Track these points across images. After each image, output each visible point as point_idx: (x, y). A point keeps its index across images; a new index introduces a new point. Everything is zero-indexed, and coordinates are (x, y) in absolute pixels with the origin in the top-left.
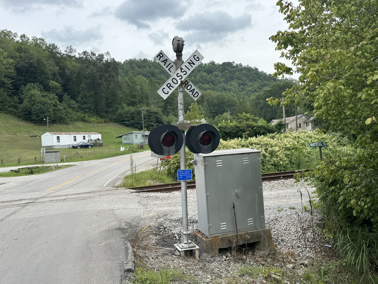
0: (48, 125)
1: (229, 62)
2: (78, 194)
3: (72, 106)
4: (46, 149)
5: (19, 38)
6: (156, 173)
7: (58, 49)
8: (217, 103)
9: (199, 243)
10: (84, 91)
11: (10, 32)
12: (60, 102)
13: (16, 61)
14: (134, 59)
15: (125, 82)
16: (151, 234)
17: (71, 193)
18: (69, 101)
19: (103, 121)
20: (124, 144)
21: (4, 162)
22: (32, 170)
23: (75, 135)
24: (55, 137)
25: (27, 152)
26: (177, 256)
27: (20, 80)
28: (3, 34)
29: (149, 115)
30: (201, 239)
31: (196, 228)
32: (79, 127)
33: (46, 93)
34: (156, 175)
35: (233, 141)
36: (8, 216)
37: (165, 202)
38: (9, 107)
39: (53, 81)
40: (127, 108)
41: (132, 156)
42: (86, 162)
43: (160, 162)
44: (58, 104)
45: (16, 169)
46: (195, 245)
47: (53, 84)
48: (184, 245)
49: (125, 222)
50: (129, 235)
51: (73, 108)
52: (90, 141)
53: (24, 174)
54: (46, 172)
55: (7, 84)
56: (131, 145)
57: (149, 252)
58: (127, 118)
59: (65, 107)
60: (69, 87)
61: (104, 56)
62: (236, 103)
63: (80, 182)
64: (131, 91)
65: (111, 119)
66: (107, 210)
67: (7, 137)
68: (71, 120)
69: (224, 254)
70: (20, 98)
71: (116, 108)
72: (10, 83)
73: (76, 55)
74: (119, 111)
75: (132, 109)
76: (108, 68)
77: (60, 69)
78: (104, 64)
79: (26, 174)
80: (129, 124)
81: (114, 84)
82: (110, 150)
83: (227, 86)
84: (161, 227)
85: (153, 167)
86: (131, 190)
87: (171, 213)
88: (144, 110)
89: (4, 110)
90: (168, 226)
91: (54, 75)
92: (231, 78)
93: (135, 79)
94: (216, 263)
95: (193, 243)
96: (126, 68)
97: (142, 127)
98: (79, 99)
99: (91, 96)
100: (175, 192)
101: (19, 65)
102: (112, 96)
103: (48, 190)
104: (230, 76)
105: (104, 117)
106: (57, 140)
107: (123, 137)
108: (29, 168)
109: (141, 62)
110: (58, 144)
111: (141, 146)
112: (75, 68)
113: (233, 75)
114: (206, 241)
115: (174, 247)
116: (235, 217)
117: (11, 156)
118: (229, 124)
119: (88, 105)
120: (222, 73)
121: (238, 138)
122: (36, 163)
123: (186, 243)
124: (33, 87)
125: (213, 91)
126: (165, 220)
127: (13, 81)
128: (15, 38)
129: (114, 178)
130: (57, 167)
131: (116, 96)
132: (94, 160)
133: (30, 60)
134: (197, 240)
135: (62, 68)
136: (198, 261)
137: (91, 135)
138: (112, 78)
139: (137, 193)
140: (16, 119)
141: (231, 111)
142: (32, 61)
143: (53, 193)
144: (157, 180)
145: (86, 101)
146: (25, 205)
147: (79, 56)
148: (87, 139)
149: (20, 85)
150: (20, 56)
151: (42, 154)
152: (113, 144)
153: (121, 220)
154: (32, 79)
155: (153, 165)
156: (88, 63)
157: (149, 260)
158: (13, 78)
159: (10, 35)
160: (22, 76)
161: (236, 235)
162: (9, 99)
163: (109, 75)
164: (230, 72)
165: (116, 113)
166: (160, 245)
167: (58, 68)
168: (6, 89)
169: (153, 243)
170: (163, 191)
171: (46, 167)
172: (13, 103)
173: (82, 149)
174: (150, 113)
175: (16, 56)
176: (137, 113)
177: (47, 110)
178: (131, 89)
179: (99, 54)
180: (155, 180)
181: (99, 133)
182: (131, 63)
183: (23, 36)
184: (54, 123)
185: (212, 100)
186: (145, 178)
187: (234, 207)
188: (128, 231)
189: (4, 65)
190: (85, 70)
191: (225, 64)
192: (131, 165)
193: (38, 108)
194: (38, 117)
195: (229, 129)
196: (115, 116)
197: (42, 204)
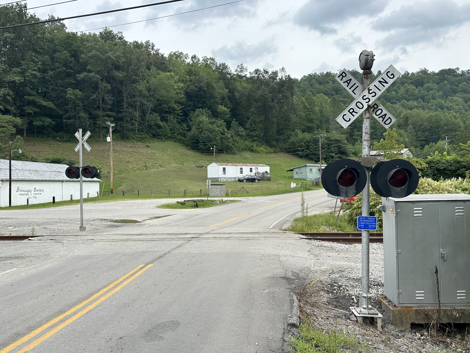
0: (214, 155)
1: (450, 70)
2: (242, 233)
3: (240, 133)
4: (211, 181)
5: (189, 59)
6: (334, 217)
7: (228, 69)
8: (429, 127)
9: (384, 311)
10: (254, 117)
11: (181, 53)
12: (228, 130)
13: (186, 85)
14: (314, 74)
15: (301, 103)
16: (322, 290)
17: (235, 232)
18: (237, 128)
19: (272, 151)
20: (295, 179)
21: (171, 193)
22: (197, 203)
23: (241, 167)
24: (221, 168)
25: (193, 183)
26: (353, 322)
27: (190, 105)
28: (175, 56)
29: (329, 143)
30: (387, 307)
31: (381, 292)
32: (246, 158)
33: (214, 120)
34: (334, 221)
35: (448, 182)
36: (174, 249)
37: (342, 255)
38: (178, 134)
39: (222, 105)
40: (301, 135)
41: (304, 195)
42: (251, 198)
43: (339, 204)
44: (226, 132)
45: (182, 201)
46: (378, 312)
47: (221, 109)
48: (362, 309)
49: (292, 272)
50: (296, 286)
51: (240, 136)
52: (257, 174)
53: (189, 206)
54: (210, 207)
55: (177, 110)
56: (304, 181)
57: (318, 311)
58: (301, 147)
59: (233, 135)
60: (238, 112)
61: (278, 74)
62: (460, 127)
63: (245, 221)
64: (308, 114)
65: (281, 149)
66: (272, 254)
67: (175, 167)
68: (238, 150)
69: (418, 331)
70: (188, 125)
71: (288, 136)
72: (180, 110)
73: (246, 74)
74: (293, 139)
75: (308, 136)
76: (282, 87)
77: (229, 92)
78: (277, 83)
79: (191, 207)
80: (302, 155)
81: (287, 107)
82: (279, 186)
83: (445, 102)
84: (335, 285)
85: (331, 211)
86: (301, 235)
87: (349, 269)
88: (323, 137)
89: (173, 138)
90: (343, 284)
91: (223, 99)
92: (452, 92)
93: (314, 98)
94: (406, 340)
95: (374, 310)
96: (304, 86)
97: (319, 158)
98: (248, 125)
99: (260, 122)
100: (356, 244)
101: (188, 89)
102: (285, 121)
103: (211, 226)
104: (450, 89)
105: (274, 147)
106: (223, 171)
107: (294, 170)
108: (194, 201)
109: (322, 77)
110: (224, 176)
111: (316, 182)
112: (245, 90)
113: (455, 87)
114: (393, 310)
115: (350, 310)
116: (437, 285)
117: (178, 187)
118: (446, 157)
119: (257, 133)
120: (438, 84)
121: (458, 178)
122: (201, 196)
123: (365, 308)
124: (201, 113)
125: (422, 111)
126: (340, 277)
127: (183, 107)
128: (186, 60)
129: (282, 220)
130: (222, 202)
131: (290, 121)
132: (260, 197)
133: (199, 83)
134: (381, 308)
135: (232, 91)
136: (381, 333)
137: (259, 167)
138: (286, 99)
139: (308, 240)
140: (184, 147)
141: (450, 138)
142: (201, 84)
143: (217, 229)
144: (334, 227)
145: (255, 127)
146: (190, 239)
147: (250, 76)
148: (254, 171)
149: (189, 111)
150: (190, 79)
151: (207, 187)
152: (282, 178)
153: (287, 269)
154: (200, 104)
155: (331, 208)
156: (259, 84)
157: (317, 320)
158: (183, 103)
159: (181, 57)
160: (191, 101)
161: (438, 310)
162: (178, 126)
163: (283, 95)
164: (452, 83)
165: (288, 142)
166: (333, 305)
167: (228, 91)
168: (176, 116)
169: (324, 302)
170: (341, 241)
171: (211, 200)
172: (182, 131)
173: (248, 183)
174: (330, 141)
175: (186, 80)
176: (314, 141)
177: (214, 138)
178: (307, 111)
179: (272, 71)
180: (331, 226)
181: (268, 165)
182: (310, 79)
183: (194, 57)
184: (220, 153)
185: (420, 123)
186: (318, 223)
187: (437, 272)
188: (295, 282)
189: (175, 90)
190: (255, 92)
191: (443, 72)
192: (302, 205)
193: (205, 136)
194: (205, 145)
195: (444, 165)
196: (286, 145)
197: (206, 240)
